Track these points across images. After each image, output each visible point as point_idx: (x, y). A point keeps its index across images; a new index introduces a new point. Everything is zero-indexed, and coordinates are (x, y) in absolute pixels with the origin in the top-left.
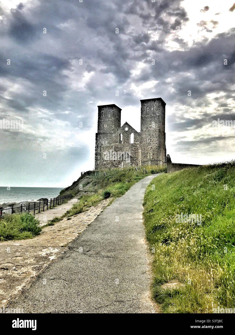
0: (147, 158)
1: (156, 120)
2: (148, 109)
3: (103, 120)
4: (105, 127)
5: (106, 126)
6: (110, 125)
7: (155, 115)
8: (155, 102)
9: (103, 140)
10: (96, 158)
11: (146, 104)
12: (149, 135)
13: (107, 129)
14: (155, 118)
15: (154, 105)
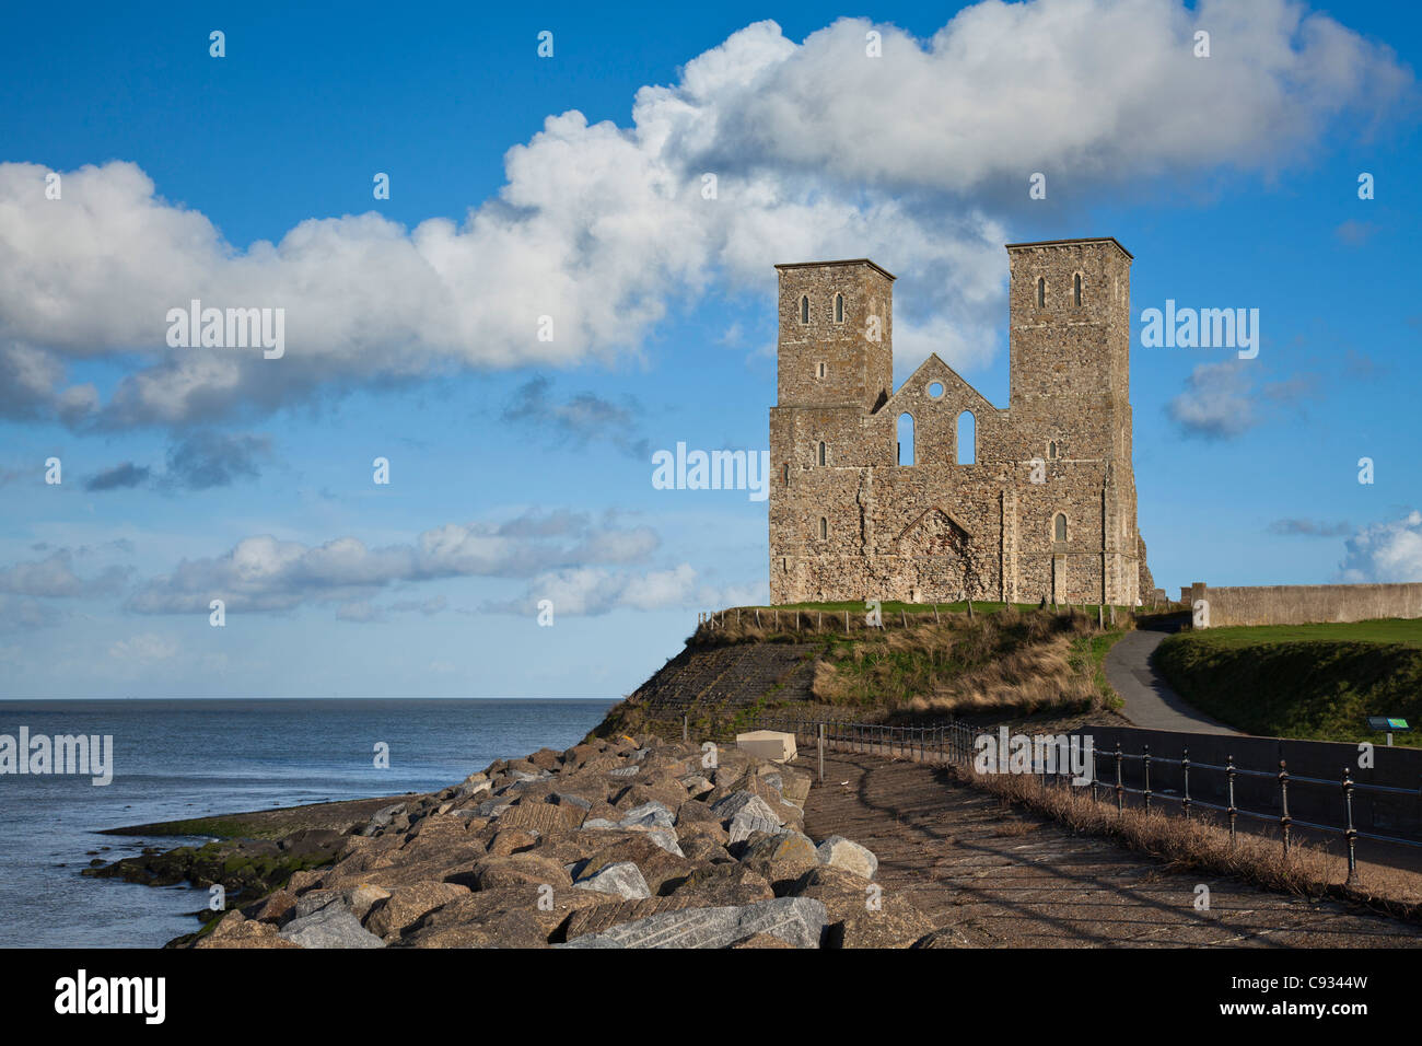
0: (1047, 541)
1: (1090, 351)
2: (1047, 290)
3: (805, 341)
4: (818, 374)
5: (825, 370)
6: (848, 368)
7: (1082, 324)
8: (1081, 257)
9: (812, 447)
10: (776, 540)
11: (1034, 267)
12: (1055, 424)
13: (828, 390)
14: (1085, 340)
15: (1081, 273)
